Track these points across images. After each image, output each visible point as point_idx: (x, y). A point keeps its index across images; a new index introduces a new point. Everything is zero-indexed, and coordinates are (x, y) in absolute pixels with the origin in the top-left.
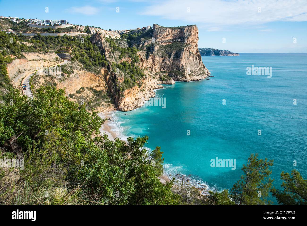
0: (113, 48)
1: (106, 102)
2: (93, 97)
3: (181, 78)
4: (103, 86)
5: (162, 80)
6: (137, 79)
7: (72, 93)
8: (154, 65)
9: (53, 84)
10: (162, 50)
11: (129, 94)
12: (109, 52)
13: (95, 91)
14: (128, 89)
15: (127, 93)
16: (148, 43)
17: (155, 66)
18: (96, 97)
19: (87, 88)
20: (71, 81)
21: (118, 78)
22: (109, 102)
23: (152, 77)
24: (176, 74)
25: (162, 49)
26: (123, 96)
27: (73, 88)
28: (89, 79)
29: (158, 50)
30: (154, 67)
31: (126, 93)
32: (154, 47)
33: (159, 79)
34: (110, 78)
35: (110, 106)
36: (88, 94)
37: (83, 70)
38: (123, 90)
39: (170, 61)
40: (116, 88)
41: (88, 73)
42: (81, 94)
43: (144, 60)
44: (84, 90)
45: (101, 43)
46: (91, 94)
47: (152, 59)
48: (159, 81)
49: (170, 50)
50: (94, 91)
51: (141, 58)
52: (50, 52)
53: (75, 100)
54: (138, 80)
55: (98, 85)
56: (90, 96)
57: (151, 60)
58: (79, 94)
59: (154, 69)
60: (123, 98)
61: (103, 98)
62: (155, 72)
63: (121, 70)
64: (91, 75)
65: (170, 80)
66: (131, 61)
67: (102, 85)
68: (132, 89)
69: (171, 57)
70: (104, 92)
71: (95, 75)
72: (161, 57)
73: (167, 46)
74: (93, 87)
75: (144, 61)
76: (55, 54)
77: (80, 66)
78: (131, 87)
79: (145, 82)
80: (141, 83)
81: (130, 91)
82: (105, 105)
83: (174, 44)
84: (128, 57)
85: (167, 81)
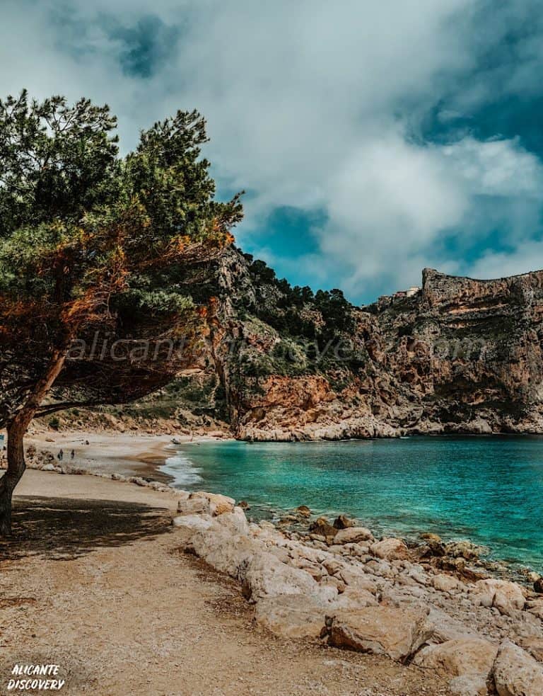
4: (199, 365)
5: (448, 418)
8: (416, 371)
11: (284, 392)
14: (283, 376)
15: (276, 387)
17: (420, 373)
21: (249, 337)
22: (208, 412)
24: (499, 410)
26: (257, 389)
30: (418, 377)
31: (272, 384)
32: (424, 328)
33: (435, 416)
35: (208, 424)
38: (264, 373)
39: (478, 370)
48: (436, 421)
54: (335, 369)
59: (417, 386)
60: (256, 398)
61: (191, 397)
62: (423, 395)
63: (276, 327)
65: (473, 422)
68: (302, 380)
70: (200, 384)
73: (467, 330)
75: (375, 340)
78: (298, 373)
79: (368, 388)
80: (345, 379)
81: (289, 384)
82: (188, 420)
83: (490, 323)
84: (311, 309)
85: (463, 422)
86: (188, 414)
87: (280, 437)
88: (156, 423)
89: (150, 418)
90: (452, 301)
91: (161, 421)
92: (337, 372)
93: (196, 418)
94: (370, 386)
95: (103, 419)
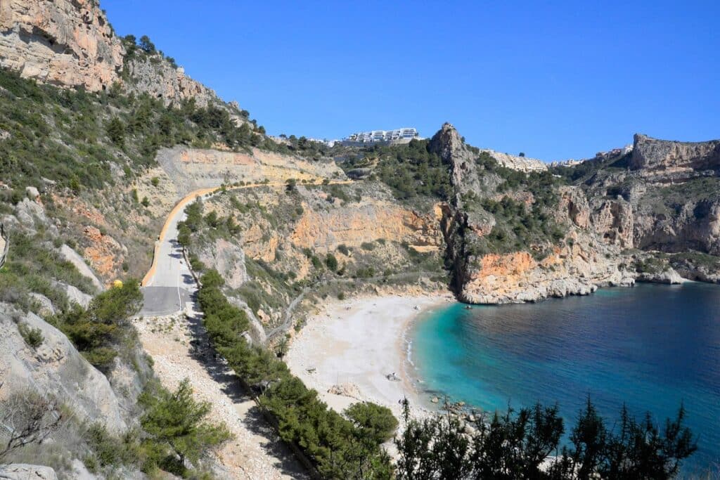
0: (486, 167)
1: (433, 279)
2: (403, 264)
3: (709, 274)
4: (436, 243)
5: (643, 268)
6: (537, 239)
7: (348, 244)
8: (617, 229)
9: (296, 210)
10: (655, 198)
11: (496, 265)
12: (467, 170)
13: (413, 253)
14: (495, 254)
15: (489, 263)
16: (613, 180)
17: (621, 231)
18: (410, 264)
19: (394, 242)
20: (348, 216)
21: (472, 225)
22: (441, 279)
23: (603, 253)
24: (694, 261)
25: (656, 196)
26: (476, 265)
27: (353, 234)
28: (400, 223)
29: (642, 198)
30: (619, 234)
31: (487, 260)
32: (631, 188)
33: (632, 267)
34: (453, 225)
35: (441, 288)
36: (390, 255)
37: (388, 199)
38: (481, 253)
39: (678, 225)
40: (463, 246)
41: (399, 210)
42: (371, 252)
43: (578, 206)
44: (384, 244)
45: (450, 149)
46: (400, 257)
47: (613, 212)
48: (632, 271)
49: (677, 198)
50: (409, 252)
51: (570, 201)
52: (324, 161)
53: (352, 259)
54: (538, 243)
55: (423, 238)
56: (394, 259)
57: (611, 214)
58: (368, 252)
59: (617, 241)
60: (475, 272)
61: (430, 268)
62: (623, 249)
63: (493, 212)
64: (406, 213)
65: (666, 273)
66: (534, 201)
67: (432, 241)
68: (510, 256)
69: (681, 215)
70: (436, 257)
71: (416, 215)
72: (648, 215)
73: (672, 189)
74: (410, 243)
75: (579, 209)
76: (335, 165)
77: (383, 191)
78: (507, 251)
79: (566, 254)
80: (545, 250)
81: (499, 260)
82: (427, 285)
83: (694, 183)
84: (524, 191)
85: (656, 274)
86: (427, 281)
87: (490, 301)
88: (406, 289)
89: (401, 284)
90: (660, 164)
91: (408, 287)
92: (539, 245)
93: (433, 283)
94: (568, 252)
95: (371, 288)
